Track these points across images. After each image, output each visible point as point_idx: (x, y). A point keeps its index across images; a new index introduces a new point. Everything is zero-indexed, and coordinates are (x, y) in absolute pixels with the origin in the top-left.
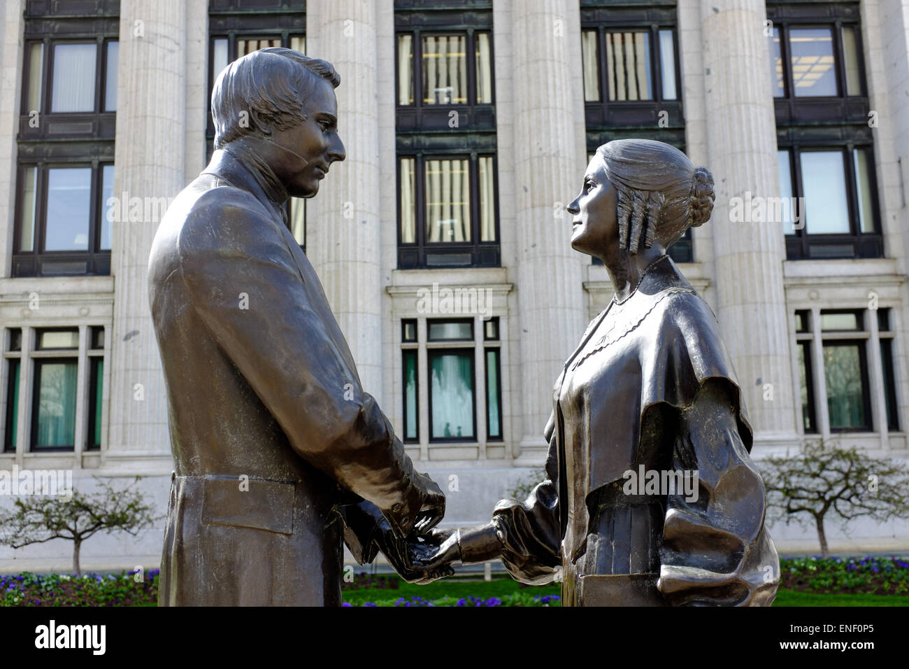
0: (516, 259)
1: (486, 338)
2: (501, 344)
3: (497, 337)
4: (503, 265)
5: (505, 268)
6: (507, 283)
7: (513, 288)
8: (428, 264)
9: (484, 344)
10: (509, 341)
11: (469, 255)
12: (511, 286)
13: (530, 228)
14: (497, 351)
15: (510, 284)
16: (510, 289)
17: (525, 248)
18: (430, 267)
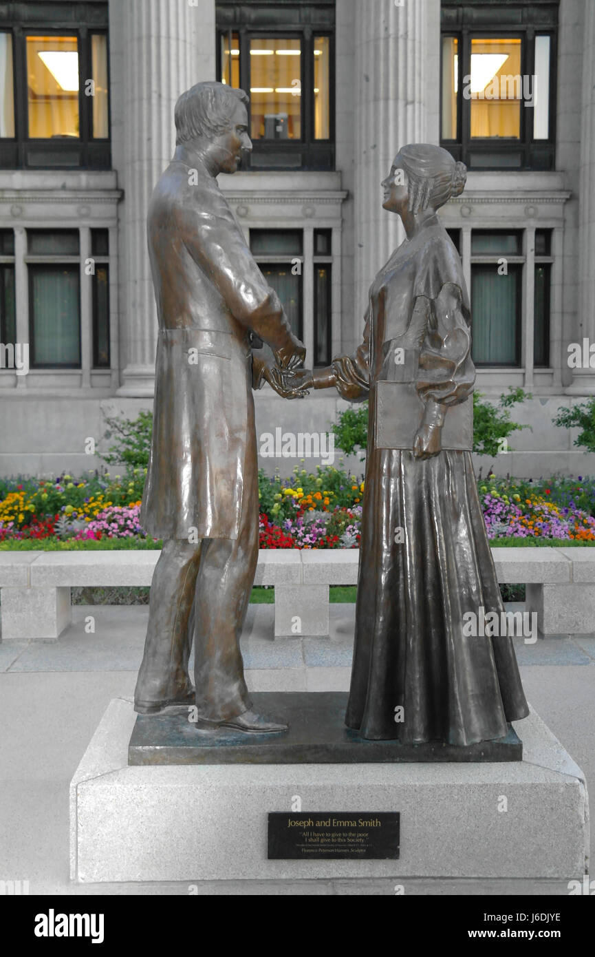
0: (353, 161)
1: (316, 253)
2: (333, 260)
3: (328, 252)
4: (338, 168)
5: (341, 172)
6: (342, 190)
7: (348, 198)
8: (252, 165)
9: (313, 259)
10: (342, 256)
11: (300, 155)
12: (345, 193)
13: (371, 125)
14: (328, 267)
15: (346, 190)
16: (345, 197)
17: (364, 149)
18: (254, 169)
